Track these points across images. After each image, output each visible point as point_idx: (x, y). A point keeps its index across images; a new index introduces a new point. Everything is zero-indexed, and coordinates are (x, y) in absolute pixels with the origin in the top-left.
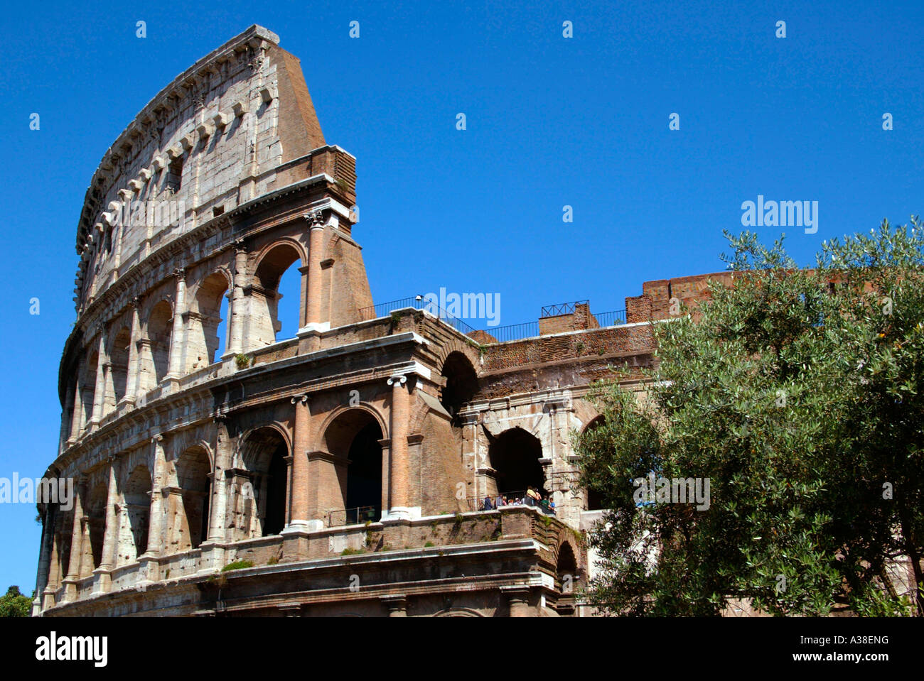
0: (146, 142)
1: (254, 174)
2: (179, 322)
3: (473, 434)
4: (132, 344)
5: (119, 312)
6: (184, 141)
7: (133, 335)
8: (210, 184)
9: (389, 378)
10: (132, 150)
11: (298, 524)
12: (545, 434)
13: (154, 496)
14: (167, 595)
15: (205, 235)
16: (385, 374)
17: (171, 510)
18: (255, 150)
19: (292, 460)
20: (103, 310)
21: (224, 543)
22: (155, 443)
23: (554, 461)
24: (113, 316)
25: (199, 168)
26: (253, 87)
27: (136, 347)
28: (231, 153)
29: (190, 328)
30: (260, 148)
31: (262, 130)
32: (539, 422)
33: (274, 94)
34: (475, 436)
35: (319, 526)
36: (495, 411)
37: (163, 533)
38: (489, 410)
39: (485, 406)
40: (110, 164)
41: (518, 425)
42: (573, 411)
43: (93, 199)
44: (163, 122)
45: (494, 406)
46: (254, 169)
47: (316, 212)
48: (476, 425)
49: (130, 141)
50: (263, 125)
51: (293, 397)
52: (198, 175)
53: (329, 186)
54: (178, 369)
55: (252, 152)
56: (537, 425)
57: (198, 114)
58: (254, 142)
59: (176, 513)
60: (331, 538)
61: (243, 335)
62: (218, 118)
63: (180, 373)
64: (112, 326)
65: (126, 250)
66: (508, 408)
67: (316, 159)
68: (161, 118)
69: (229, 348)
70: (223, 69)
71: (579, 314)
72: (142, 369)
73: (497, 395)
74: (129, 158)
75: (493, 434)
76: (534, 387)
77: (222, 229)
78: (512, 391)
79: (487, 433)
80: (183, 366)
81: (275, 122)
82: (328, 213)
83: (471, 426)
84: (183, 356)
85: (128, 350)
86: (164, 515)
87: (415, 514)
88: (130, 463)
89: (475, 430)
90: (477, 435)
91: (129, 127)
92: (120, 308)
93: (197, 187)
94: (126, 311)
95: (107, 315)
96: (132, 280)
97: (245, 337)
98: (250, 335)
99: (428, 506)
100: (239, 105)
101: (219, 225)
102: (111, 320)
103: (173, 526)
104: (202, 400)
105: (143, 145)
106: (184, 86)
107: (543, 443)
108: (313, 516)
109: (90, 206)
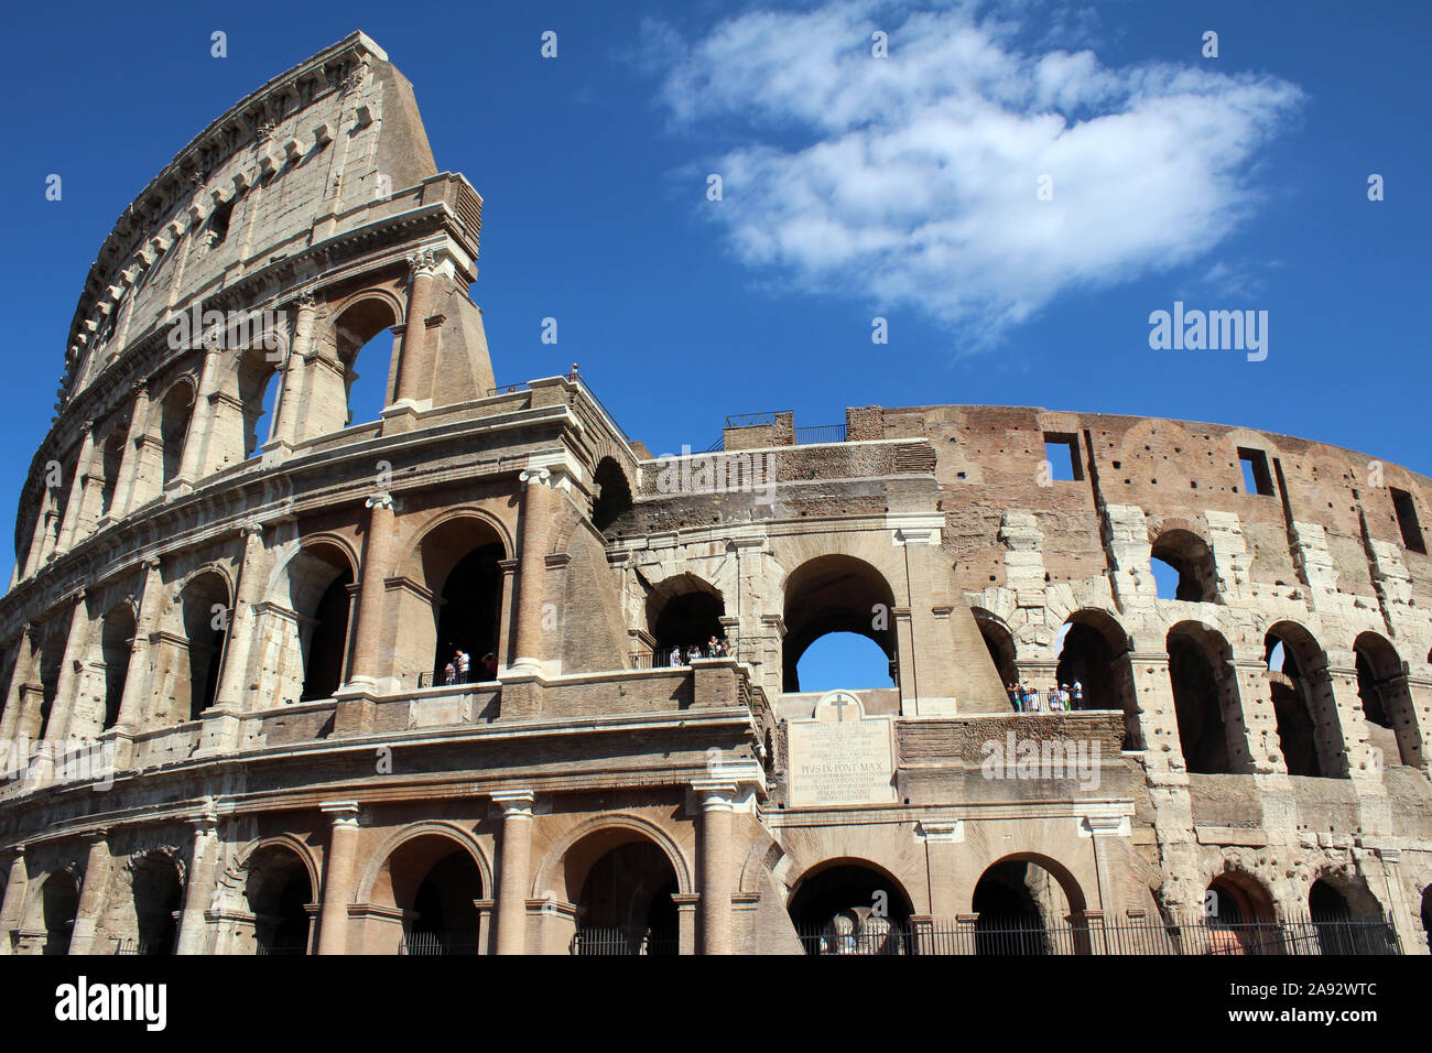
0: (182, 192)
1: (336, 210)
2: (202, 407)
3: (622, 580)
4: (128, 442)
5: (116, 404)
6: (238, 179)
7: (132, 429)
8: (269, 230)
9: (522, 470)
10: (162, 205)
11: (364, 682)
12: (729, 583)
13: (136, 643)
14: (141, 788)
15: (256, 289)
16: (517, 465)
17: (161, 666)
18: (340, 183)
19: (360, 590)
20: (92, 404)
21: (240, 711)
22: (147, 568)
23: (741, 620)
24: (106, 410)
25: (255, 212)
26: (346, 107)
27: (134, 446)
28: (304, 190)
29: (218, 414)
30: (347, 181)
31: (354, 158)
32: (721, 567)
33: (376, 113)
34: (624, 585)
35: (395, 687)
36: (655, 550)
37: (144, 699)
38: (647, 548)
39: (642, 543)
40: (129, 226)
41: (690, 570)
42: (771, 554)
43: (98, 278)
44: (210, 166)
45: (654, 543)
46: (337, 206)
47: (425, 253)
48: (626, 570)
49: (161, 193)
50: (355, 153)
51: (368, 498)
52: (253, 221)
53: (448, 221)
54: (194, 470)
55: (336, 185)
56: (718, 570)
57: (262, 147)
58: (341, 173)
59: (167, 672)
60: (412, 703)
61: (298, 419)
62: (291, 147)
63: (197, 474)
64: (103, 426)
65: (135, 328)
66: (675, 547)
67: (429, 188)
68: (209, 158)
69: (274, 435)
70: (306, 90)
71: (781, 427)
72: (139, 476)
73: (660, 528)
74: (155, 217)
75: (650, 582)
76: (716, 519)
77: (281, 281)
78: (682, 524)
79: (643, 581)
80: (201, 465)
81: (373, 149)
82: (443, 255)
83: (619, 570)
84: (204, 452)
85: (122, 452)
86: (149, 672)
87: (552, 670)
88: (105, 603)
89: (624, 576)
90: (627, 583)
91: (161, 174)
92: (118, 398)
93: (250, 235)
94: (125, 402)
95: (98, 410)
96: (140, 357)
97: (301, 421)
98: (309, 419)
99: (572, 659)
100: (324, 128)
101: (277, 273)
102: (102, 417)
103: (162, 689)
104: (227, 505)
105: (178, 196)
106: (246, 115)
107: (726, 597)
108: (387, 670)
109: (92, 289)
